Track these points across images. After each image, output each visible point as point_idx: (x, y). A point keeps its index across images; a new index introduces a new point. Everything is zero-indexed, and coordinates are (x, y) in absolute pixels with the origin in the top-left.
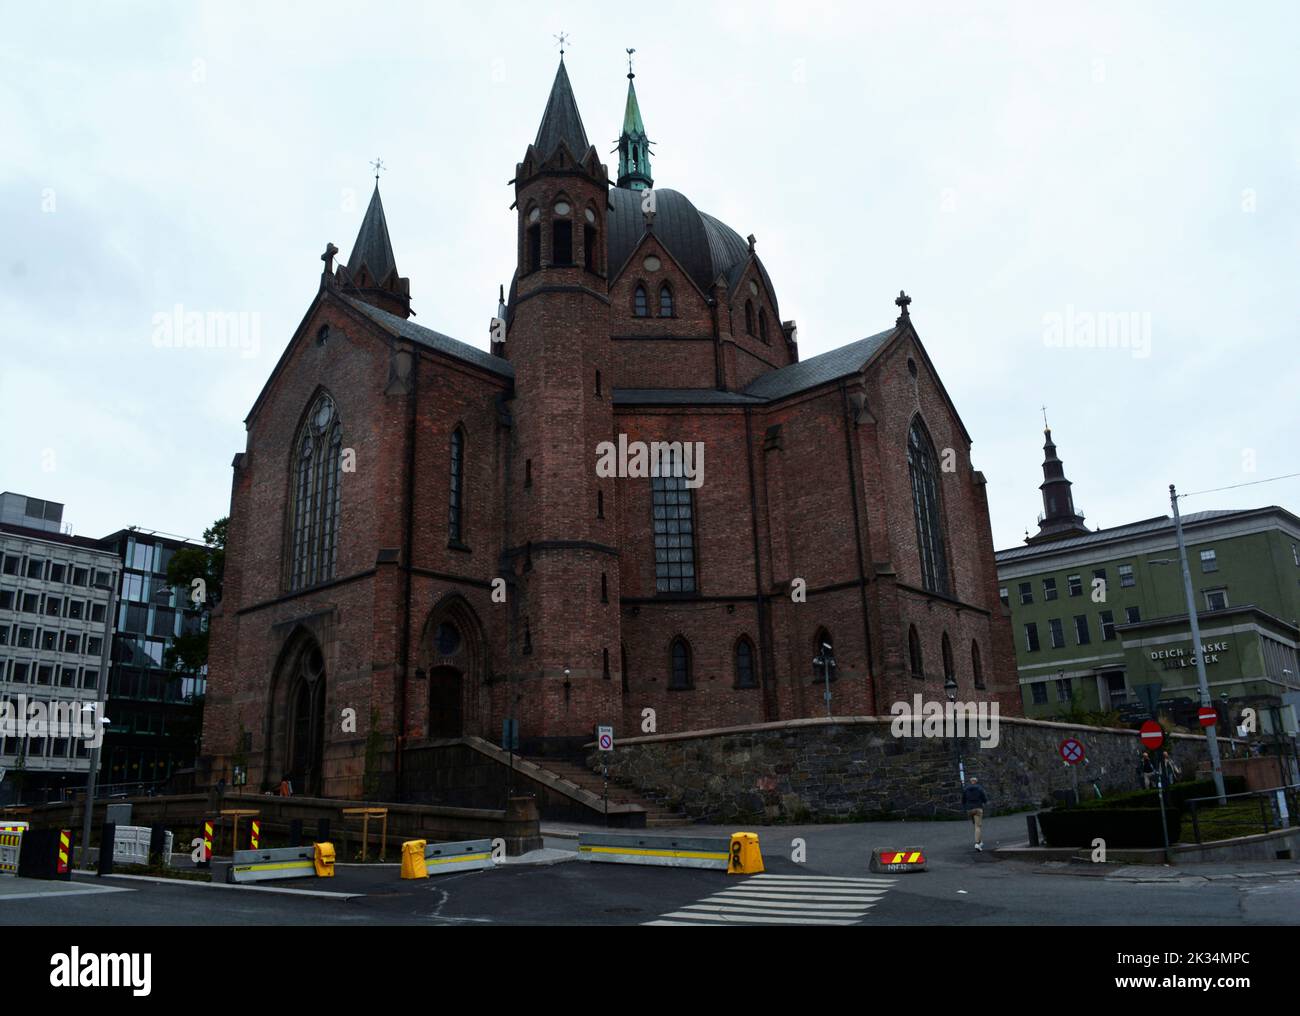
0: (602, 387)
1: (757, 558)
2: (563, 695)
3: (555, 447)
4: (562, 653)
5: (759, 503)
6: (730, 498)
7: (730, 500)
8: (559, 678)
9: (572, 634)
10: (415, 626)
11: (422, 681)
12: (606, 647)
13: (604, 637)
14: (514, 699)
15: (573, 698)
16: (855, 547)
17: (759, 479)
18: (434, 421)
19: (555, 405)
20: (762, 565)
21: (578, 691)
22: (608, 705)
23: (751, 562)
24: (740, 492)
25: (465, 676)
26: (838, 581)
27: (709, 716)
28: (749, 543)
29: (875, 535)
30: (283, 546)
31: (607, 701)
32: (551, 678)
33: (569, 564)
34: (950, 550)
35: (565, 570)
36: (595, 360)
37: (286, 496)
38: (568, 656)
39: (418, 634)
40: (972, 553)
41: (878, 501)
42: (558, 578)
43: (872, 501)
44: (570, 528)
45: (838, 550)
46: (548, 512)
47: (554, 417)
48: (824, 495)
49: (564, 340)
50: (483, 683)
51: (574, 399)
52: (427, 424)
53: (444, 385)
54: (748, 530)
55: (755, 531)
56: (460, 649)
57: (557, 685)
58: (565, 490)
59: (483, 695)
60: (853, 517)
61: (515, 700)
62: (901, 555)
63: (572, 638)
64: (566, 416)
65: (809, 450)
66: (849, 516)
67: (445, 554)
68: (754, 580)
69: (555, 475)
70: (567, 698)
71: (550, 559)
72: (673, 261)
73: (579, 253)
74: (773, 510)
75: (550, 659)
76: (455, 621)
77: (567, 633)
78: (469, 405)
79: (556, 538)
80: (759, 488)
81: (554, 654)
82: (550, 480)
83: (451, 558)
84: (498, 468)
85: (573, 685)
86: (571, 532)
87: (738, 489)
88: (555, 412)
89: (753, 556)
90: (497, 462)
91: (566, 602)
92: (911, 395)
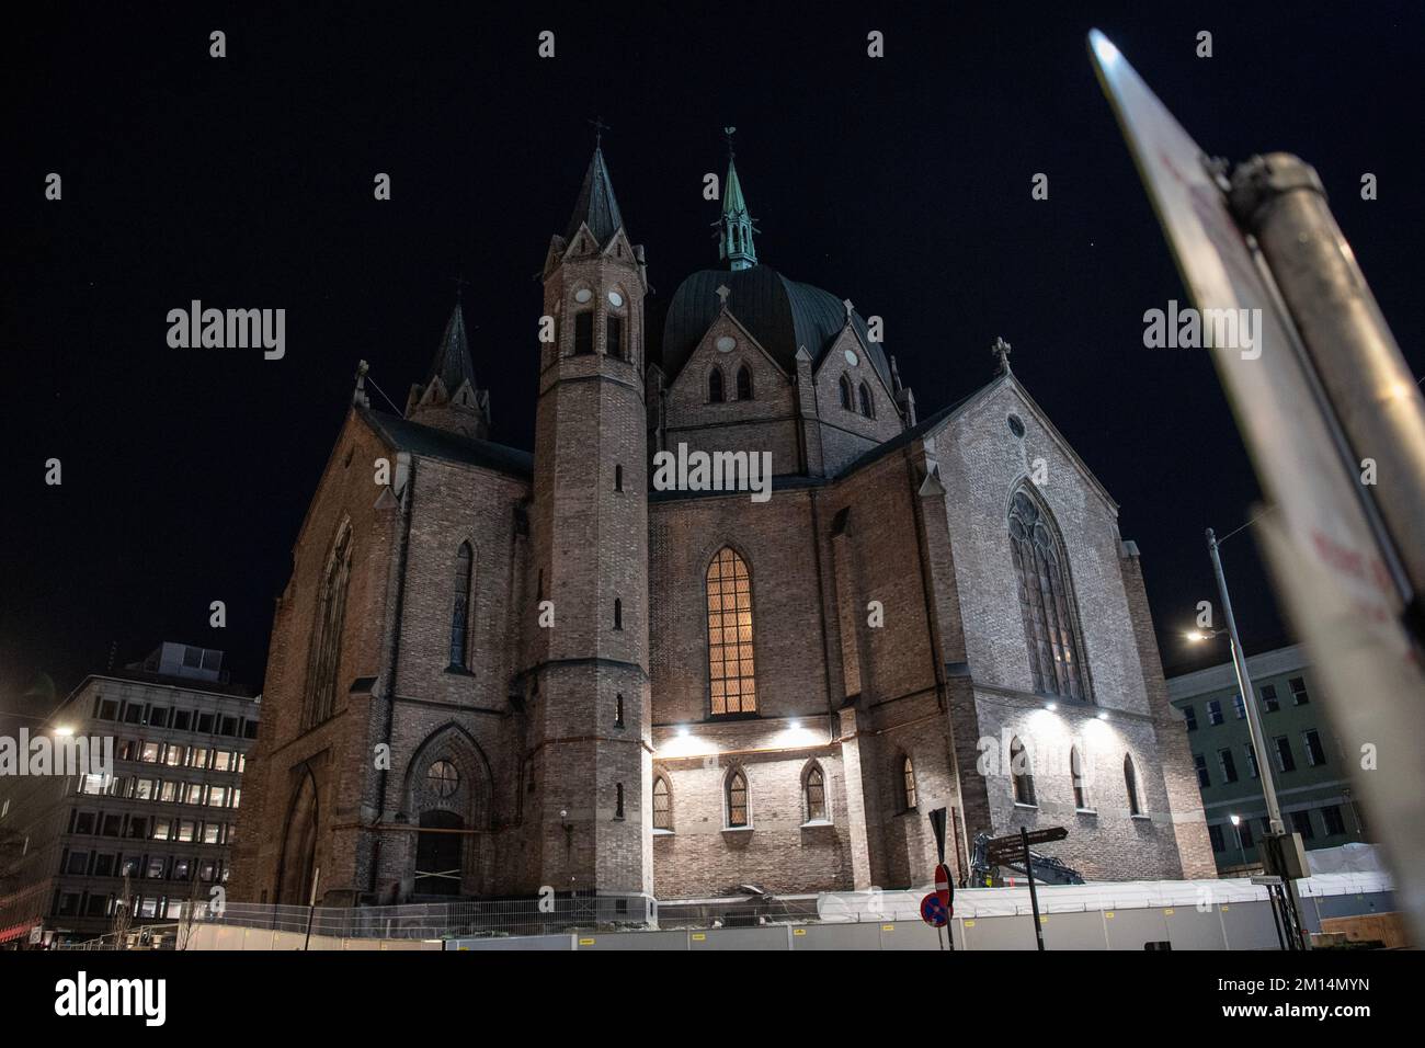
0: (624, 481)
1: (827, 666)
2: (564, 840)
3: (565, 553)
4: (565, 790)
5: (828, 601)
6: (793, 598)
7: (794, 600)
8: (557, 821)
9: (577, 768)
11: (404, 828)
12: (620, 781)
13: (618, 769)
14: (519, 845)
15: (575, 844)
16: (929, 646)
17: (826, 572)
18: (434, 534)
19: (567, 507)
20: (831, 674)
21: (581, 836)
22: (620, 852)
23: (820, 671)
24: (805, 590)
26: (914, 689)
27: (771, 864)
28: (818, 650)
29: (946, 629)
30: (306, 681)
31: (619, 847)
32: (551, 821)
33: (575, 685)
34: (1083, 642)
35: (572, 693)
36: (615, 453)
37: (313, 627)
38: (571, 794)
39: (402, 772)
40: (1123, 643)
41: (949, 586)
42: (563, 702)
43: (942, 587)
44: (579, 643)
45: (912, 650)
47: (565, 520)
48: (896, 585)
49: (579, 435)
50: (486, 829)
51: (588, 498)
52: (424, 538)
53: (448, 495)
54: (816, 634)
55: (824, 635)
56: (460, 788)
57: (555, 829)
58: (575, 600)
59: (485, 843)
60: (925, 608)
61: (520, 847)
62: (995, 653)
63: (576, 773)
64: (579, 517)
65: (879, 533)
66: (922, 609)
67: (441, 680)
68: (824, 693)
69: (564, 584)
70: (569, 845)
71: (556, 680)
72: (748, 338)
73: (602, 340)
74: (843, 608)
75: (551, 798)
77: (571, 766)
78: (479, 514)
79: (563, 656)
80: (826, 584)
81: (555, 792)
82: (559, 590)
83: (449, 685)
84: (512, 581)
85: (575, 828)
86: (580, 648)
87: (803, 586)
88: (567, 514)
89: (822, 664)
90: (512, 574)
92: (1012, 457)
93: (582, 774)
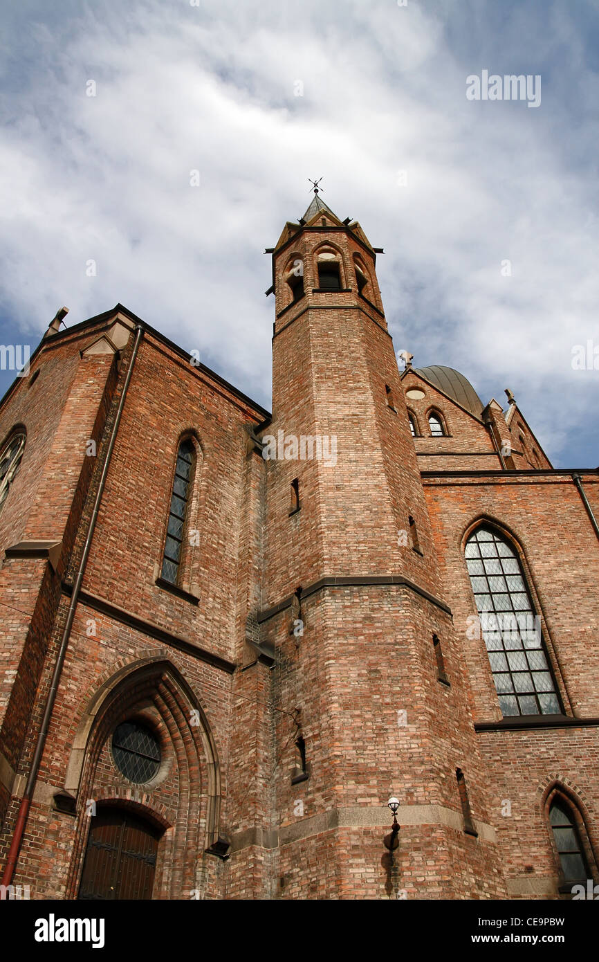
0: (395, 404)
4: (374, 772)
8: (372, 826)
10: (70, 698)
11: (65, 821)
12: (458, 766)
15: (407, 873)
19: (333, 409)
21: (417, 856)
25: (169, 833)
32: (355, 828)
33: (373, 610)
35: (367, 620)
36: (382, 374)
38: (387, 777)
44: (371, 558)
46: (329, 535)
47: (332, 422)
50: (208, 851)
51: (359, 403)
56: (163, 774)
57: (367, 842)
58: (357, 506)
64: (349, 421)
67: (150, 590)
69: (338, 488)
71: (339, 603)
73: (351, 282)
75: (351, 787)
76: (159, 717)
78: (208, 417)
79: (347, 572)
81: (357, 776)
82: (331, 494)
83: (160, 600)
86: (372, 563)
91: (374, 674)
93: (403, 744)
